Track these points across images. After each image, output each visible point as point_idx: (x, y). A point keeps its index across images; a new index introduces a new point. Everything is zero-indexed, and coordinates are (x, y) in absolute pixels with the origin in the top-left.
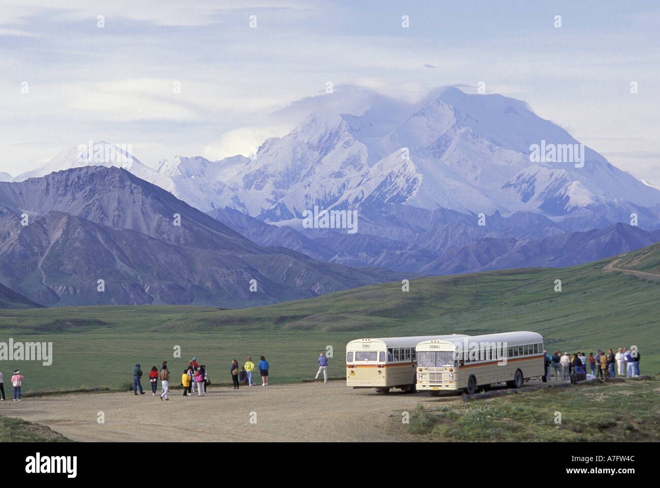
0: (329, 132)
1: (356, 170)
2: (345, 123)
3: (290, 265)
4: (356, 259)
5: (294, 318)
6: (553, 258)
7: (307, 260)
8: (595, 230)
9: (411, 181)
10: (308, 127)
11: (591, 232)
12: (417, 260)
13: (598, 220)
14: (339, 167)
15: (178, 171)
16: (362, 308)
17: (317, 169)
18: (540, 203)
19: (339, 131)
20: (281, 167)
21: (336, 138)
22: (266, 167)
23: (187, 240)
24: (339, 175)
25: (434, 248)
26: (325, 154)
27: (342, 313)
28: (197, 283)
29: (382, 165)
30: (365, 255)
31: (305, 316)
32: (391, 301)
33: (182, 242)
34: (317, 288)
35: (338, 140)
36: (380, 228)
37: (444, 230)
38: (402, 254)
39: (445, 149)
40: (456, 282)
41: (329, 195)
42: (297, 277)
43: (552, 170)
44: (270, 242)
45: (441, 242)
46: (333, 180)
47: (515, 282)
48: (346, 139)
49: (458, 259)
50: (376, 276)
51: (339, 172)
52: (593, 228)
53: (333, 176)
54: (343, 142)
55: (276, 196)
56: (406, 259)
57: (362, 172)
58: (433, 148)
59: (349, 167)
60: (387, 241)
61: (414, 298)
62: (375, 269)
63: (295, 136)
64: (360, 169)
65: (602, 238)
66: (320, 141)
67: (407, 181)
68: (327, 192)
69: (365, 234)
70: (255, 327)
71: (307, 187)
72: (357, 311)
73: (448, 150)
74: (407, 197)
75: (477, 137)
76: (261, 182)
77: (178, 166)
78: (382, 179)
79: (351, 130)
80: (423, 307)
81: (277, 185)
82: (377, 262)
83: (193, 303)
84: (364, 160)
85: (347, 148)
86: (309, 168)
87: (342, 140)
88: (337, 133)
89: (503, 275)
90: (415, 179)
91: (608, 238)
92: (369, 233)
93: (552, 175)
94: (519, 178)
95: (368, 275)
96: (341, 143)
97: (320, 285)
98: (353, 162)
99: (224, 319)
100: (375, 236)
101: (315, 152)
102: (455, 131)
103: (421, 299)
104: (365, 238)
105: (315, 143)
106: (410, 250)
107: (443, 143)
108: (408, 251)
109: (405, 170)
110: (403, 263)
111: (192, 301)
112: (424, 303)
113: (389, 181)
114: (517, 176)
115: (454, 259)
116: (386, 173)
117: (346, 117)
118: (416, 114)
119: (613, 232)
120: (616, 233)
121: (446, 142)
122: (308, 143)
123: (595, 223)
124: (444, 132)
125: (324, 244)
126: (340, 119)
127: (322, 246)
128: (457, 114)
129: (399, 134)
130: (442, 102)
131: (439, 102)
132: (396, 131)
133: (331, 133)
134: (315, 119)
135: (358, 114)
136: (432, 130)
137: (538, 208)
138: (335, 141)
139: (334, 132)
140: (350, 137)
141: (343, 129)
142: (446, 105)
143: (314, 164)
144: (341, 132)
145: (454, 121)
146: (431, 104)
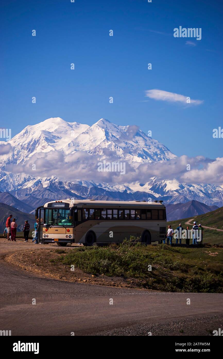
0: (34, 140)
2: (43, 135)
3: (7, 214)
7: (17, 212)
8: (180, 204)
10: (22, 136)
11: (177, 204)
13: (182, 198)
18: (150, 187)
19: (39, 140)
21: (38, 144)
26: (31, 152)
36: (60, 196)
39: (99, 153)
48: (43, 145)
52: (179, 202)
54: (41, 146)
55: (2, 174)
58: (92, 152)
63: (15, 141)
65: (184, 208)
66: (29, 144)
69: (51, 199)
75: (117, 148)
79: (47, 140)
81: (3, 168)
85: (44, 150)
86: (21, 160)
87: (41, 145)
88: (38, 141)
91: (187, 208)
92: (53, 198)
101: (25, 151)
102: (105, 144)
105: (26, 146)
107: (98, 150)
117: (44, 132)
118: (83, 133)
119: (190, 205)
120: (192, 206)
121: (99, 149)
122: (22, 146)
123: (180, 200)
124: (99, 143)
125: (27, 203)
126: (41, 132)
127: (26, 204)
128: (107, 134)
129: (73, 144)
130: (98, 127)
131: (97, 127)
132: (72, 141)
133: (35, 141)
134: (26, 132)
135: (51, 131)
136: (92, 142)
137: (150, 189)
138: (37, 145)
139: (36, 140)
140: (45, 144)
141: (42, 139)
142: (100, 129)
143: (24, 157)
144: (41, 140)
145: (105, 138)
146: (92, 127)
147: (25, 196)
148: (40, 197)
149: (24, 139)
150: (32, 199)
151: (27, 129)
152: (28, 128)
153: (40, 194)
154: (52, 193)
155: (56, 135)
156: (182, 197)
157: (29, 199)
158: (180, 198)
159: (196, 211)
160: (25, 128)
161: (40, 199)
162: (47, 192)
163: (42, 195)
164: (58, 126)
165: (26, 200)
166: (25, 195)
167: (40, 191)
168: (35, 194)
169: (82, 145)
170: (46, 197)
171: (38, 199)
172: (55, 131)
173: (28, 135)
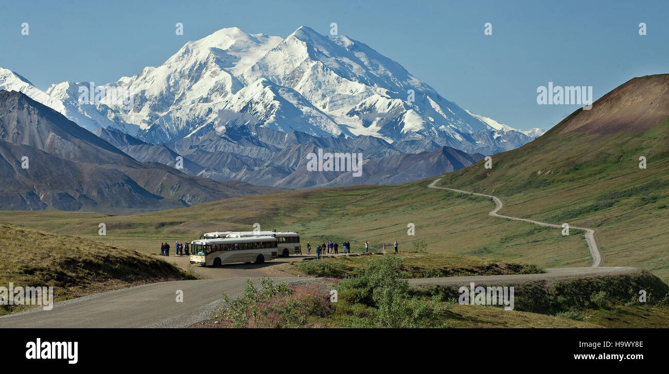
0: (198, 62)
1: (222, 96)
2: (213, 55)
3: (165, 178)
4: (221, 174)
5: (172, 224)
6: (389, 176)
7: (180, 175)
8: (425, 153)
9: (269, 107)
10: (181, 58)
11: (421, 154)
12: (273, 176)
13: (428, 143)
14: (207, 94)
15: (67, 94)
16: (227, 217)
17: (188, 94)
18: (379, 128)
19: (207, 62)
20: (156, 93)
21: (205, 69)
22: (143, 92)
23: (76, 155)
24: (206, 100)
25: (288, 165)
26: (195, 82)
27: (211, 220)
28: (84, 193)
29: (244, 93)
30: (228, 170)
31: (181, 223)
32: (253, 211)
33: (72, 156)
34: (187, 199)
35: (206, 70)
36: (242, 147)
37: (297, 150)
38: (260, 170)
39: (299, 79)
40: (306, 196)
41: (197, 117)
42: (170, 188)
43: (390, 100)
44: (147, 158)
45: (294, 160)
46: (201, 105)
47: (355, 197)
48: (213, 69)
49: (307, 175)
50: (238, 189)
51: (207, 98)
52: (424, 150)
53: (201, 101)
54: (211, 72)
55: (152, 117)
56: (263, 175)
57: (226, 99)
58: (288, 78)
59: (215, 93)
60: (248, 158)
61: (272, 209)
62: (236, 184)
63: (169, 66)
64: (225, 96)
65: (431, 159)
66: (191, 70)
67: (266, 107)
68: (196, 115)
69: (228, 152)
70: (139, 231)
71: (179, 110)
72: (224, 219)
73: (302, 81)
74: (265, 121)
75: (327, 70)
76: (139, 105)
77: (67, 90)
78: (244, 105)
79: (218, 61)
80: (278, 216)
81: (154, 108)
82: (238, 177)
83: (81, 209)
84: (229, 87)
85: (214, 77)
86: (181, 94)
87: (210, 70)
88: (206, 64)
89: (345, 190)
90: (272, 105)
91: (436, 159)
92: (232, 151)
93: (390, 104)
94: (361, 106)
95: (231, 188)
96: (209, 73)
97: (190, 196)
98: (219, 89)
99: (114, 224)
100: (237, 154)
101: (186, 80)
102: (308, 64)
103: (277, 209)
104: (228, 156)
105: (187, 73)
106: (267, 167)
107: (297, 74)
108: (265, 167)
109: (263, 97)
110: (262, 177)
111: (80, 208)
112: (280, 213)
113: (250, 106)
114: (360, 104)
115: (305, 175)
116: (247, 99)
117: (214, 50)
118: (274, 49)
119: (440, 154)
120: (443, 155)
121: (299, 73)
122: (180, 72)
123: (426, 146)
124: (298, 64)
125: (193, 160)
126: (209, 52)
127: (191, 162)
128: (310, 50)
129: (259, 66)
130: (297, 39)
131: (294, 39)
132: (257, 63)
133: (200, 64)
134: (187, 51)
135: (225, 48)
136: (288, 63)
137: (377, 132)
138: (204, 71)
139: (203, 62)
140: (216, 68)
141: (211, 61)
142: (300, 42)
143: (185, 90)
144: (209, 63)
145: (307, 55)
146: (287, 40)
147: (190, 149)
148: (212, 150)
149: (184, 62)
150: (200, 153)
151: (187, 46)
152: (190, 44)
153: (212, 146)
154: (230, 143)
155: (233, 54)
156: (428, 141)
157: (196, 154)
158: (426, 144)
159: (449, 162)
160: (185, 46)
161: (211, 153)
162: (222, 142)
163: (214, 146)
164: (235, 40)
165: (191, 155)
166: (188, 148)
167: (212, 141)
168: (204, 146)
169: (272, 68)
170: (222, 149)
171: (208, 153)
172: (230, 48)
173: (189, 56)
